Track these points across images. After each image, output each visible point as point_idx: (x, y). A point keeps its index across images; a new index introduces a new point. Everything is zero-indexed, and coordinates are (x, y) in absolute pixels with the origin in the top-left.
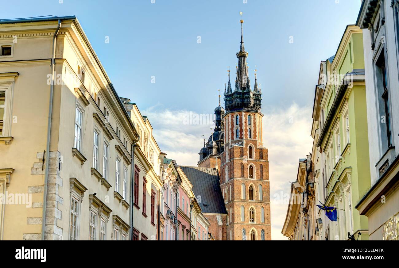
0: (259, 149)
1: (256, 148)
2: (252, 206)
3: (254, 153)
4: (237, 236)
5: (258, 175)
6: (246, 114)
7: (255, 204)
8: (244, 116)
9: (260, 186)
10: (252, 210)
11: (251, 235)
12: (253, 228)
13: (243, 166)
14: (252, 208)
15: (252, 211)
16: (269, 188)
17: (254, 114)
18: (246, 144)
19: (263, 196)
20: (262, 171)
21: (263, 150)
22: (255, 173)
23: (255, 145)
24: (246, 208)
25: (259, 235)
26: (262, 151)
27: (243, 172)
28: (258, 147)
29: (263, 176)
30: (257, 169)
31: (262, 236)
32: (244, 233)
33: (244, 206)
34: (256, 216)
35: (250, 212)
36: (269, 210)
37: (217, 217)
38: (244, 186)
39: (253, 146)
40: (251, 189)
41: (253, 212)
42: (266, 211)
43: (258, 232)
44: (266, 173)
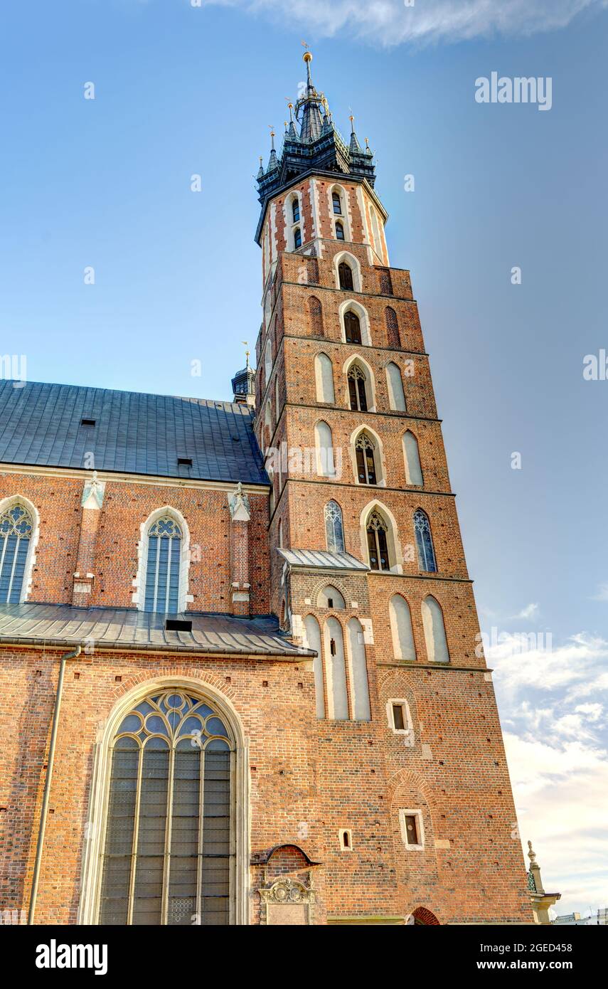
0: (377, 268)
1: (365, 265)
2: (364, 426)
3: (361, 278)
4: (302, 530)
5: (379, 335)
6: (323, 184)
7: (375, 421)
8: (315, 188)
9: (393, 367)
10: (367, 443)
11: (371, 532)
12: (376, 502)
13: (320, 308)
14: (364, 434)
15: (364, 448)
16: (429, 375)
17: (350, 187)
18: (329, 253)
19: (405, 397)
20: (396, 326)
21: (391, 270)
22: (369, 329)
23: (363, 256)
24: (339, 433)
25: (403, 530)
26: (389, 275)
27: (321, 324)
28: (372, 262)
29: (399, 339)
30: (372, 319)
31: (419, 534)
32: (333, 521)
33: (332, 424)
34: (383, 459)
35: (359, 451)
36: (438, 443)
37: (230, 497)
38: (328, 363)
39: (356, 259)
40: (356, 379)
41: (370, 453)
42: (424, 445)
43: (399, 517)
44: (409, 332)
